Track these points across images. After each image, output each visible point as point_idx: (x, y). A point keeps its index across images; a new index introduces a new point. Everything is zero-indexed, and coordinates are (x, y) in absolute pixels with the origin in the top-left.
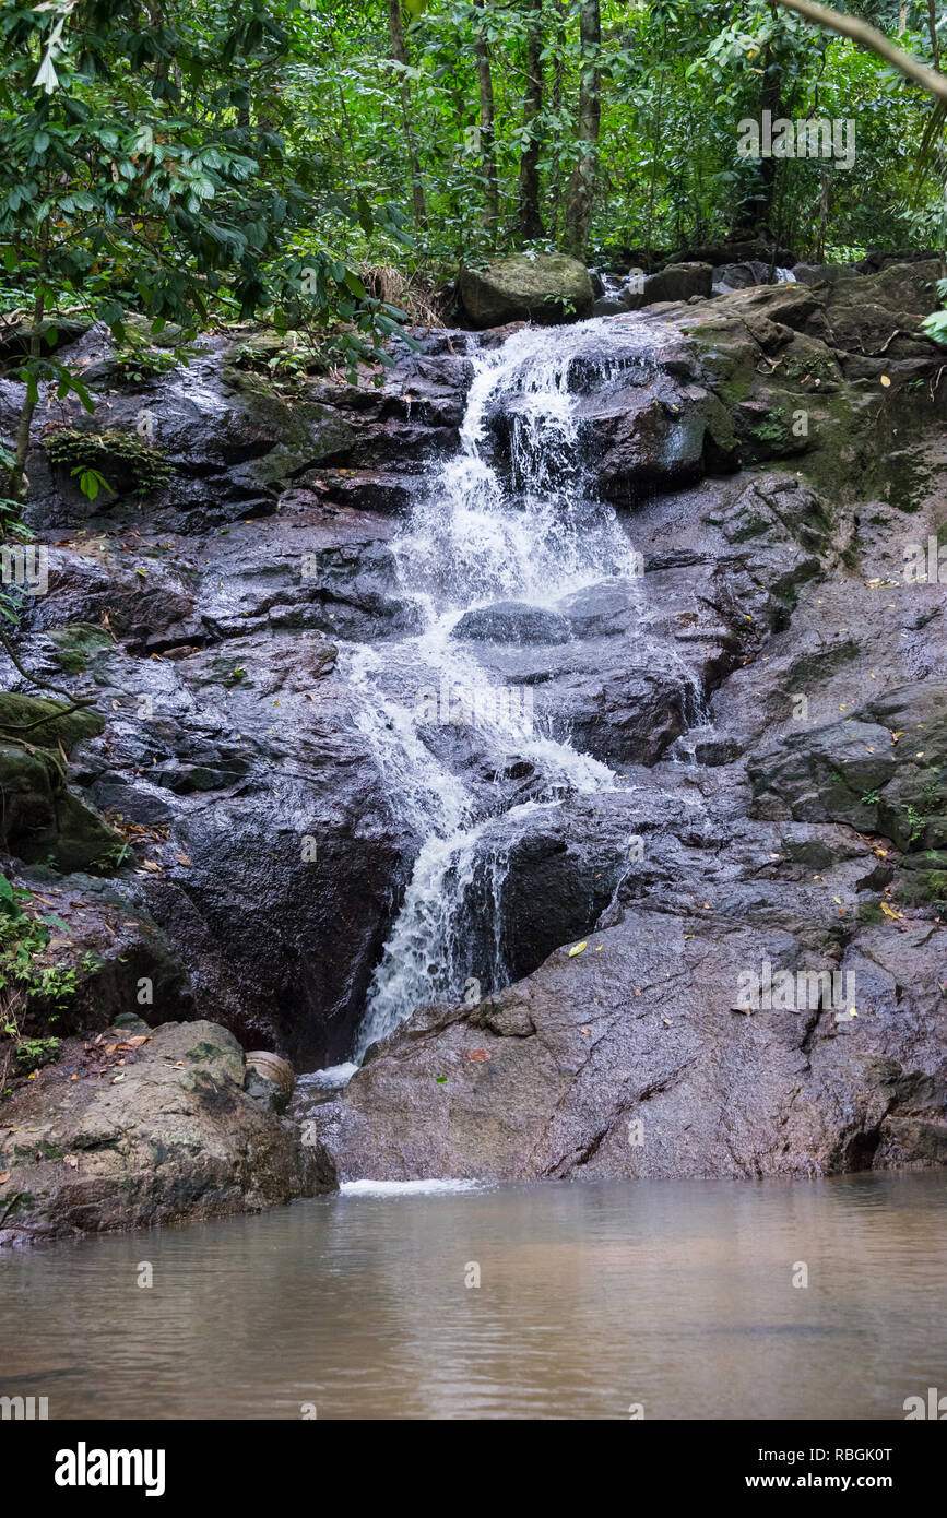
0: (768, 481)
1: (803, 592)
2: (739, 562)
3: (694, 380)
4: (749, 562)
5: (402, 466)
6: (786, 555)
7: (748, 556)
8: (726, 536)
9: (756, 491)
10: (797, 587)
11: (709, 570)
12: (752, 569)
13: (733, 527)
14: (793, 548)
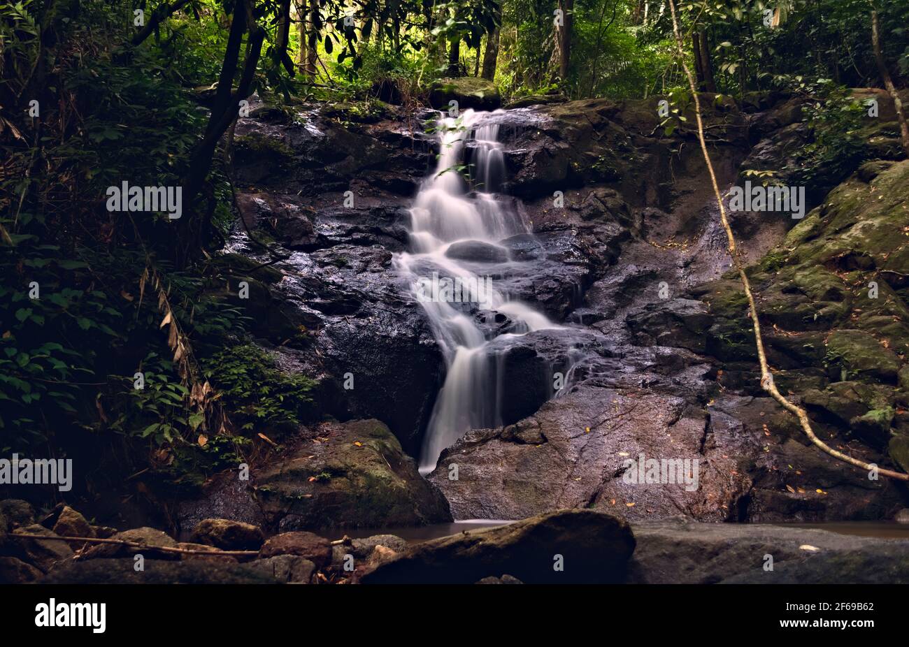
0: (601, 192)
1: (624, 246)
2: (589, 230)
3: (561, 139)
4: (595, 230)
5: (411, 172)
6: (613, 229)
7: (594, 227)
8: (581, 217)
9: (595, 196)
10: (620, 244)
11: (574, 232)
12: (596, 234)
13: (585, 212)
14: (617, 225)
